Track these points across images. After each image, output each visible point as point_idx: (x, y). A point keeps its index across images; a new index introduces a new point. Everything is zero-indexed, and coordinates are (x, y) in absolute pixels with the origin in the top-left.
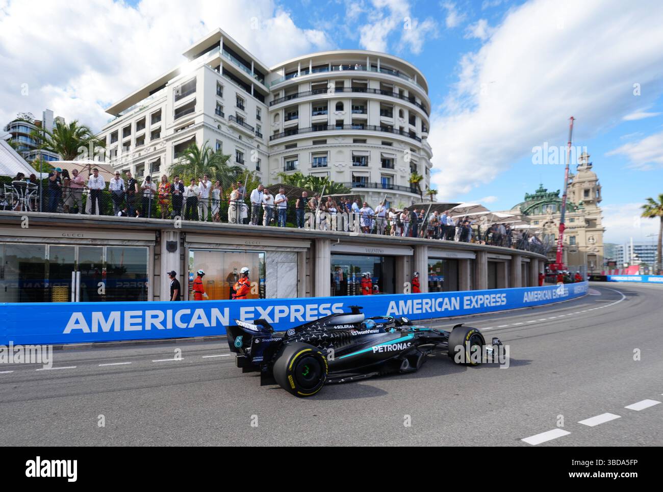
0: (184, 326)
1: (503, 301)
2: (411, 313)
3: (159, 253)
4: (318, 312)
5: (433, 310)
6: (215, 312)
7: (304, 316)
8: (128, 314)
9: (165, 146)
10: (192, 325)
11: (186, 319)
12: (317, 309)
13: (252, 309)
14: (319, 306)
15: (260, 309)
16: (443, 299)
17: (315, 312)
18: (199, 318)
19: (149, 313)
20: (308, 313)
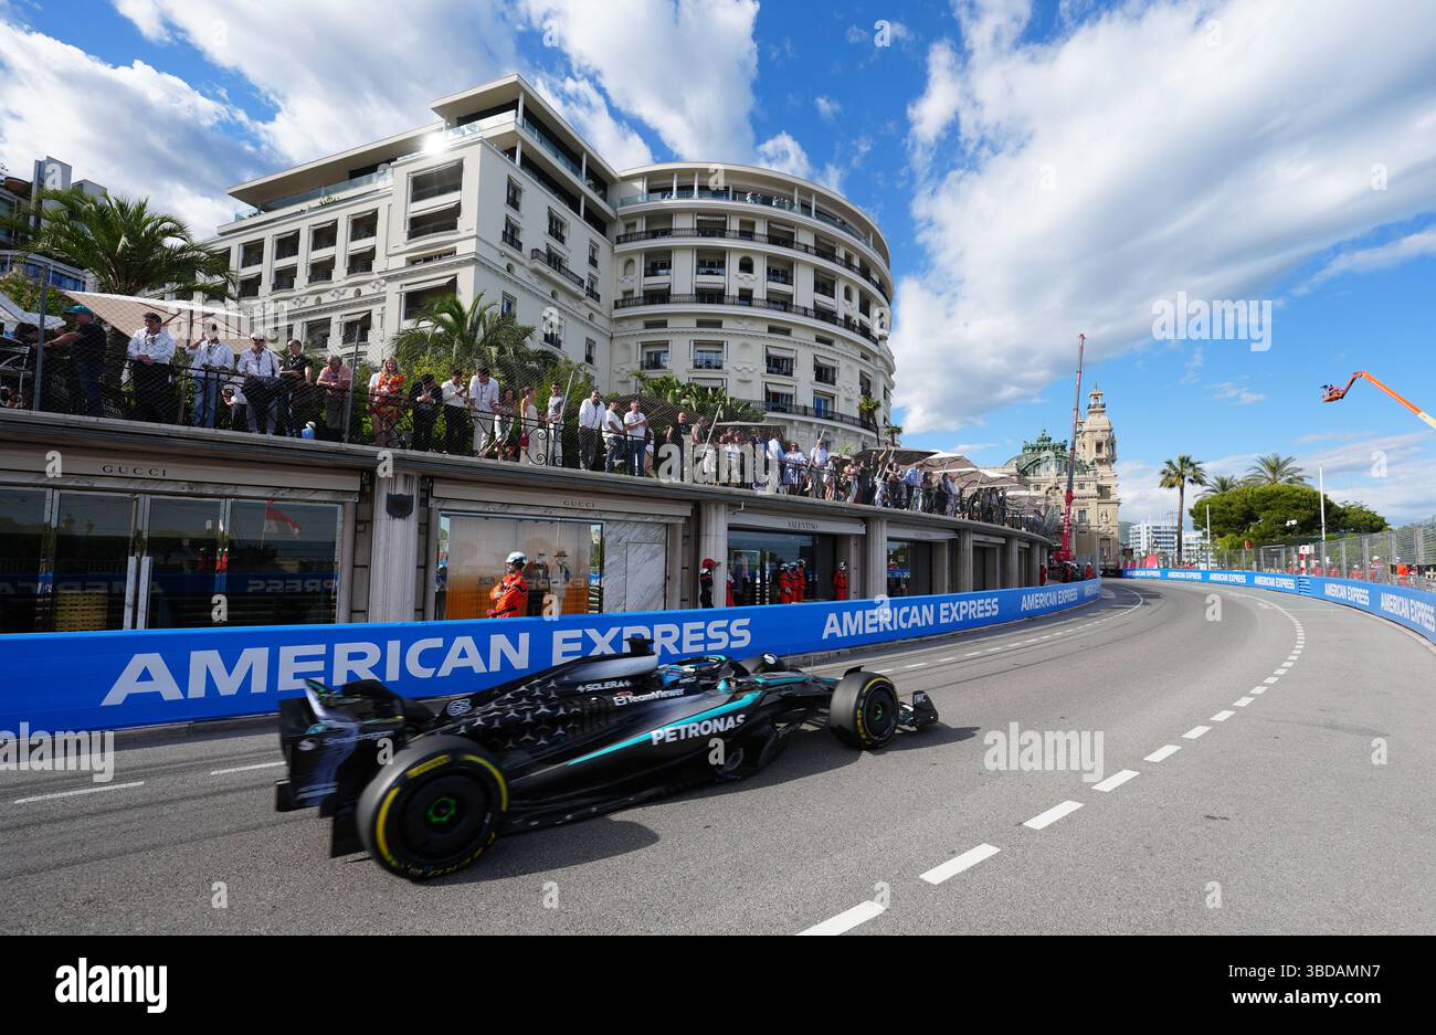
0: (428, 673)
1: (993, 610)
2: (861, 632)
3: (368, 519)
4: (706, 636)
5: (896, 628)
6: (499, 642)
7: (678, 644)
8: (287, 653)
9: (383, 289)
10: (445, 671)
11: (431, 658)
12: (704, 631)
13: (578, 633)
14: (706, 626)
15: (593, 633)
16: (911, 609)
17: (701, 636)
18: (463, 654)
19: (342, 650)
20: (688, 637)
